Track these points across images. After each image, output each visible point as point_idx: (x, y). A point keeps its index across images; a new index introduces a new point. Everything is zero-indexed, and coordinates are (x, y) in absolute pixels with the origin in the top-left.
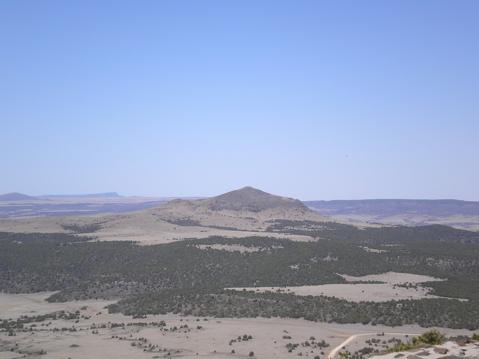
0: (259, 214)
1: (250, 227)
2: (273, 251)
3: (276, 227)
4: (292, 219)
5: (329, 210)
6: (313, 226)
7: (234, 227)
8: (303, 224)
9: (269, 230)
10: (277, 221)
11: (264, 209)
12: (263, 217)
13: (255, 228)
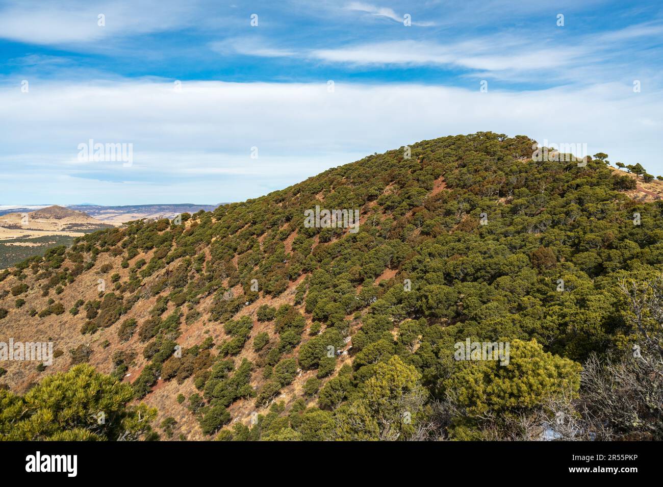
0: (60, 220)
1: (53, 228)
2: (49, 245)
3: (68, 228)
4: (80, 222)
5: (122, 212)
6: (90, 226)
7: (42, 229)
8: (84, 226)
9: (63, 230)
10: (70, 224)
11: (64, 217)
12: (62, 223)
13: (55, 229)
